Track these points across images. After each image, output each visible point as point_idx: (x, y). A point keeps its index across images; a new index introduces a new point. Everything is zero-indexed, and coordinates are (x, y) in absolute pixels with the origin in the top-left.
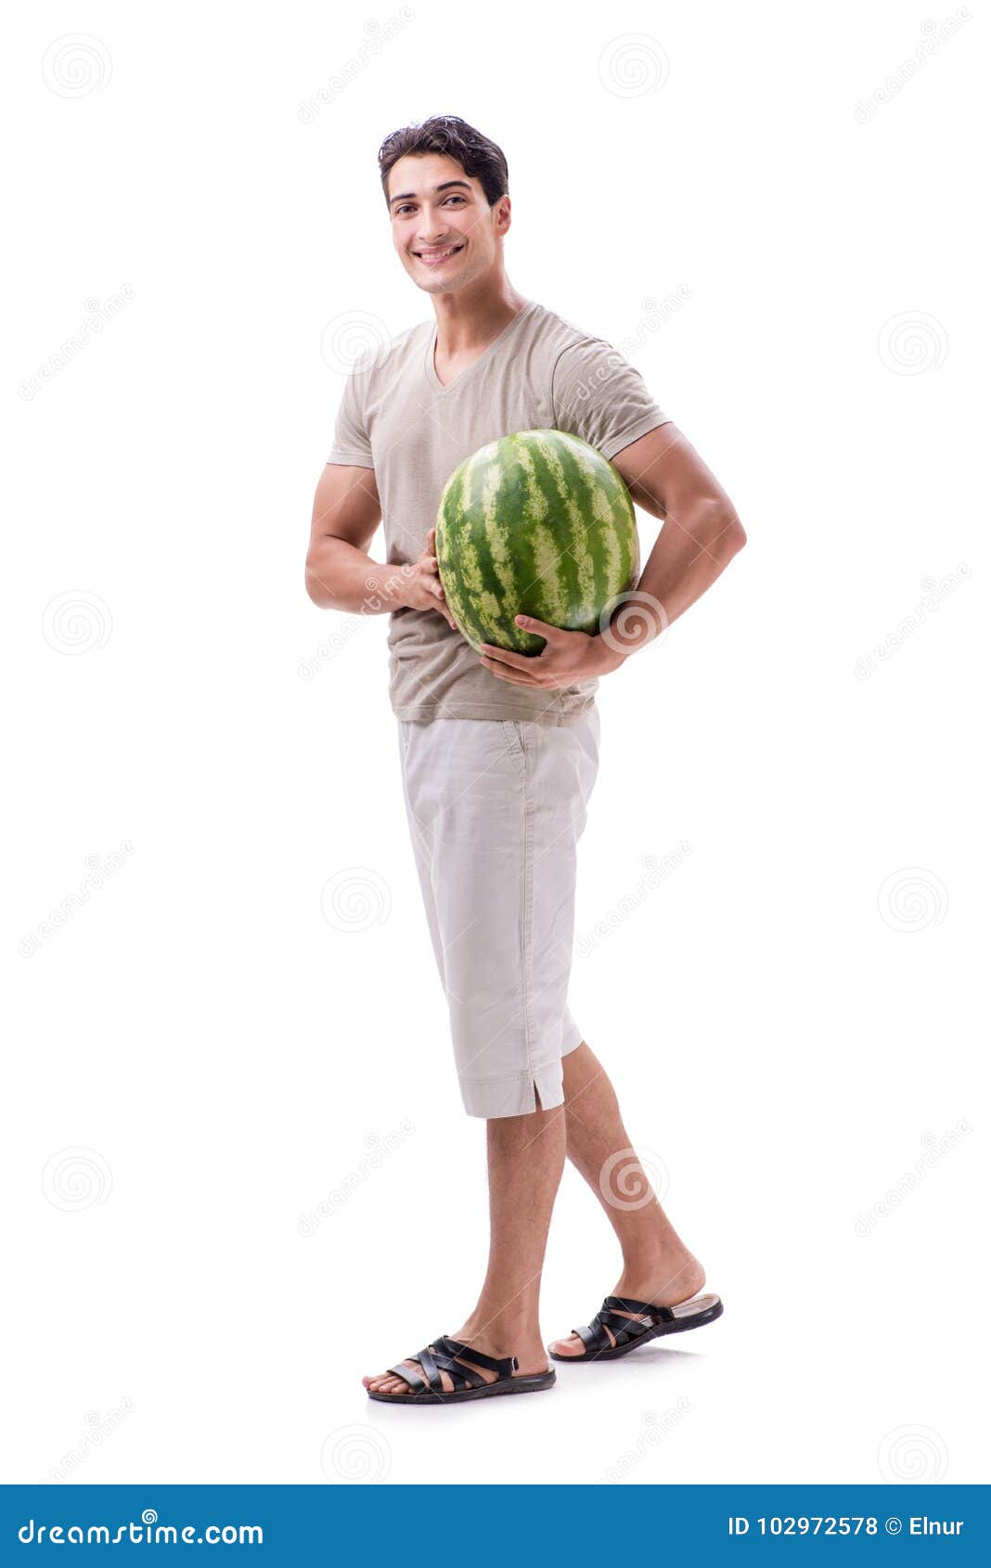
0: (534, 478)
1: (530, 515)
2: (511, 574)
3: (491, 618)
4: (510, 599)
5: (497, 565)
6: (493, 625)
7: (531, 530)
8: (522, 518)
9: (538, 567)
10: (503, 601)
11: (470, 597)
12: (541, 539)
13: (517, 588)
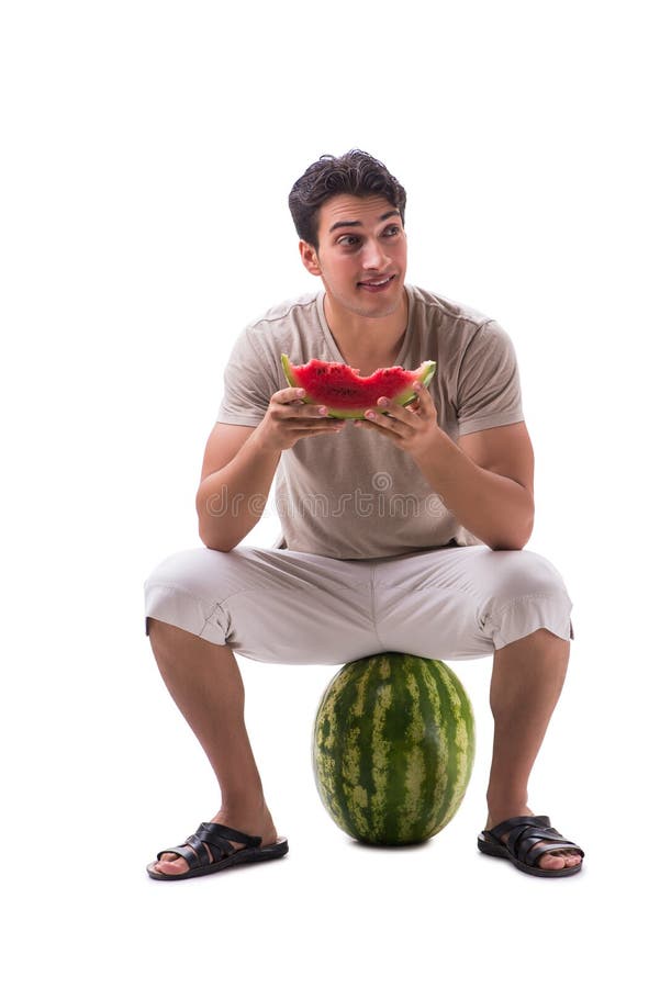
0: (418, 705)
2: (385, 779)
3: (359, 806)
4: (379, 798)
5: (375, 769)
6: (357, 811)
7: (409, 749)
9: (407, 778)
10: (373, 797)
11: (344, 785)
12: (415, 758)
13: (387, 791)
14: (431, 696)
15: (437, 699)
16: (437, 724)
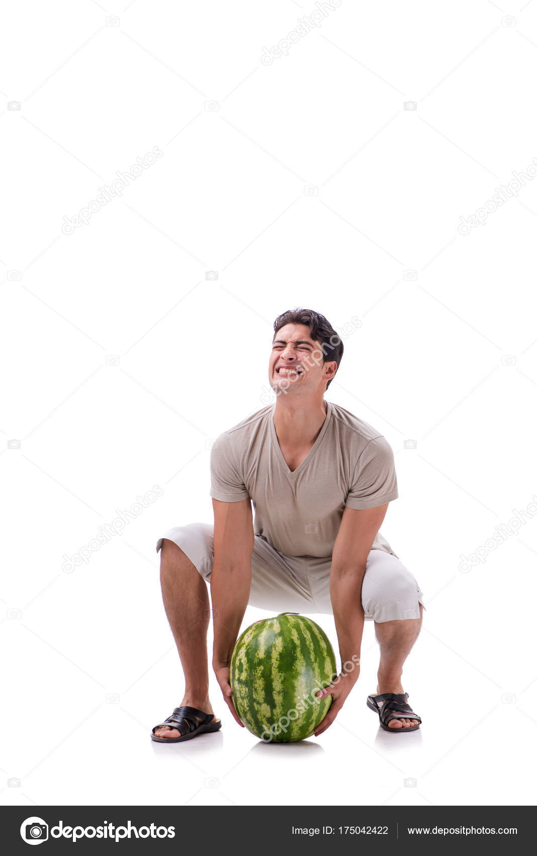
0: (300, 649)
1: (296, 669)
2: (282, 698)
3: (265, 717)
5: (275, 692)
6: (264, 720)
8: (291, 670)
10: (274, 711)
11: (255, 704)
13: (283, 706)
14: (308, 643)
15: (312, 644)
16: (313, 661)
